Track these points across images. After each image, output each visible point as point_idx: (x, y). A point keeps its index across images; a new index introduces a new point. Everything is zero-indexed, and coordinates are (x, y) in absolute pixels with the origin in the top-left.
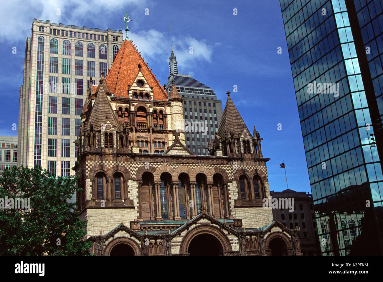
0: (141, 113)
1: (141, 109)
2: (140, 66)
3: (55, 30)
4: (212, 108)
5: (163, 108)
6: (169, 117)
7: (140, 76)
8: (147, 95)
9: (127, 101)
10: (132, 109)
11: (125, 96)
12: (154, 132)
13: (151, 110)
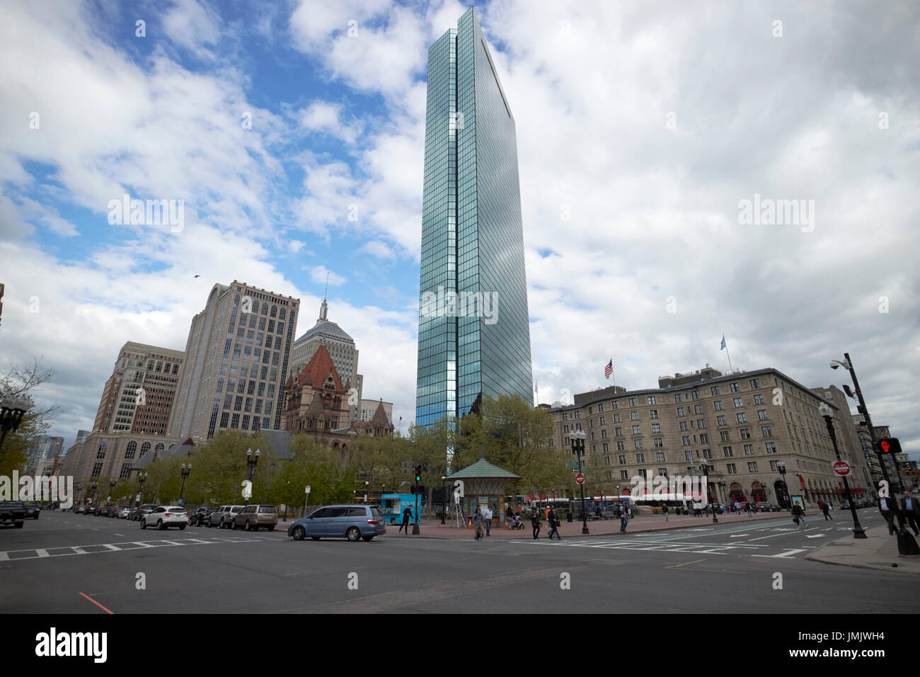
0: (328, 398)
1: (328, 395)
2: (331, 369)
3: (249, 291)
4: (351, 356)
5: (340, 396)
6: (343, 402)
7: (331, 376)
8: (333, 387)
9: (322, 390)
10: (324, 395)
11: (320, 387)
12: (333, 410)
13: (334, 397)
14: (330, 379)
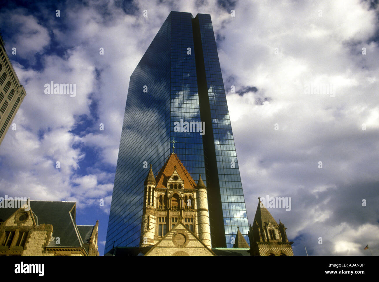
14: (176, 178)
